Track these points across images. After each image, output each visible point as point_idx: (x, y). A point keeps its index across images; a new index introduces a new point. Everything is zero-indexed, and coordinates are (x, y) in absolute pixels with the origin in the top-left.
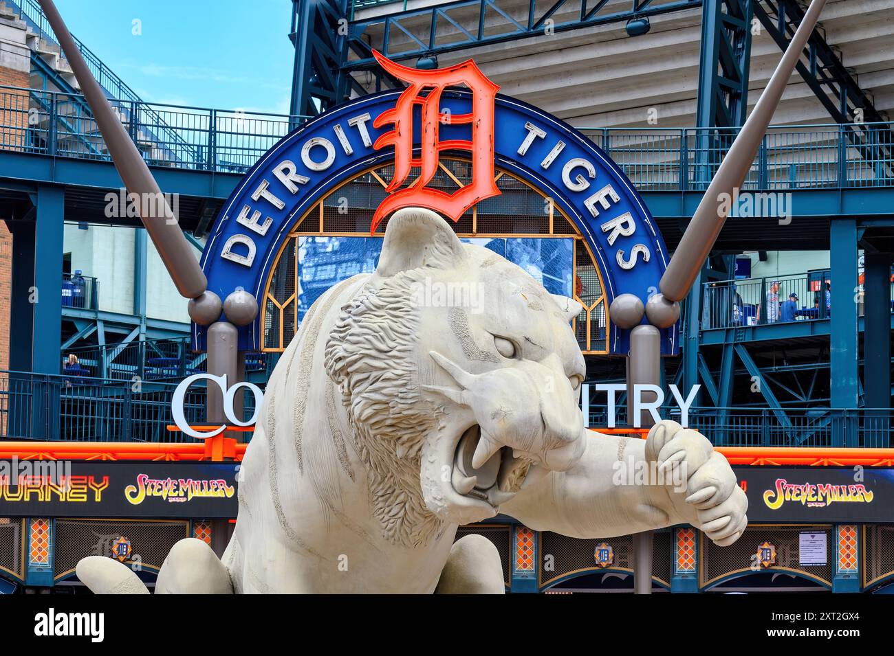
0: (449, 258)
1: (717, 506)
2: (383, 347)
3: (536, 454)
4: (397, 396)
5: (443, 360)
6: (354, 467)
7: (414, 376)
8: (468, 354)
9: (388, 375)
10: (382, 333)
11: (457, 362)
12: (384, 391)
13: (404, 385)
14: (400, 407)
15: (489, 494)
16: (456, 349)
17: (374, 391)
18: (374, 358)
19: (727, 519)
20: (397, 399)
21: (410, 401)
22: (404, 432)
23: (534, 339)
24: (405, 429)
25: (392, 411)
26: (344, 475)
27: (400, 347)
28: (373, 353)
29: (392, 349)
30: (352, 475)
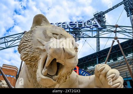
0: (46, 24)
1: (116, 80)
2: (27, 39)
3: (63, 61)
4: (29, 51)
5: (40, 40)
6: (30, 79)
7: (33, 45)
8: (46, 38)
9: (28, 46)
10: (27, 37)
11: (43, 40)
12: (27, 50)
13: (31, 48)
14: (30, 54)
15: (53, 77)
16: (43, 37)
17: (25, 51)
18: (25, 42)
19: (119, 83)
20: (30, 52)
21: (32, 52)
22: (33, 62)
23: (63, 35)
24: (33, 61)
25: (29, 56)
26: (28, 81)
27: (31, 39)
28: (25, 41)
29: (29, 39)
30: (29, 81)
